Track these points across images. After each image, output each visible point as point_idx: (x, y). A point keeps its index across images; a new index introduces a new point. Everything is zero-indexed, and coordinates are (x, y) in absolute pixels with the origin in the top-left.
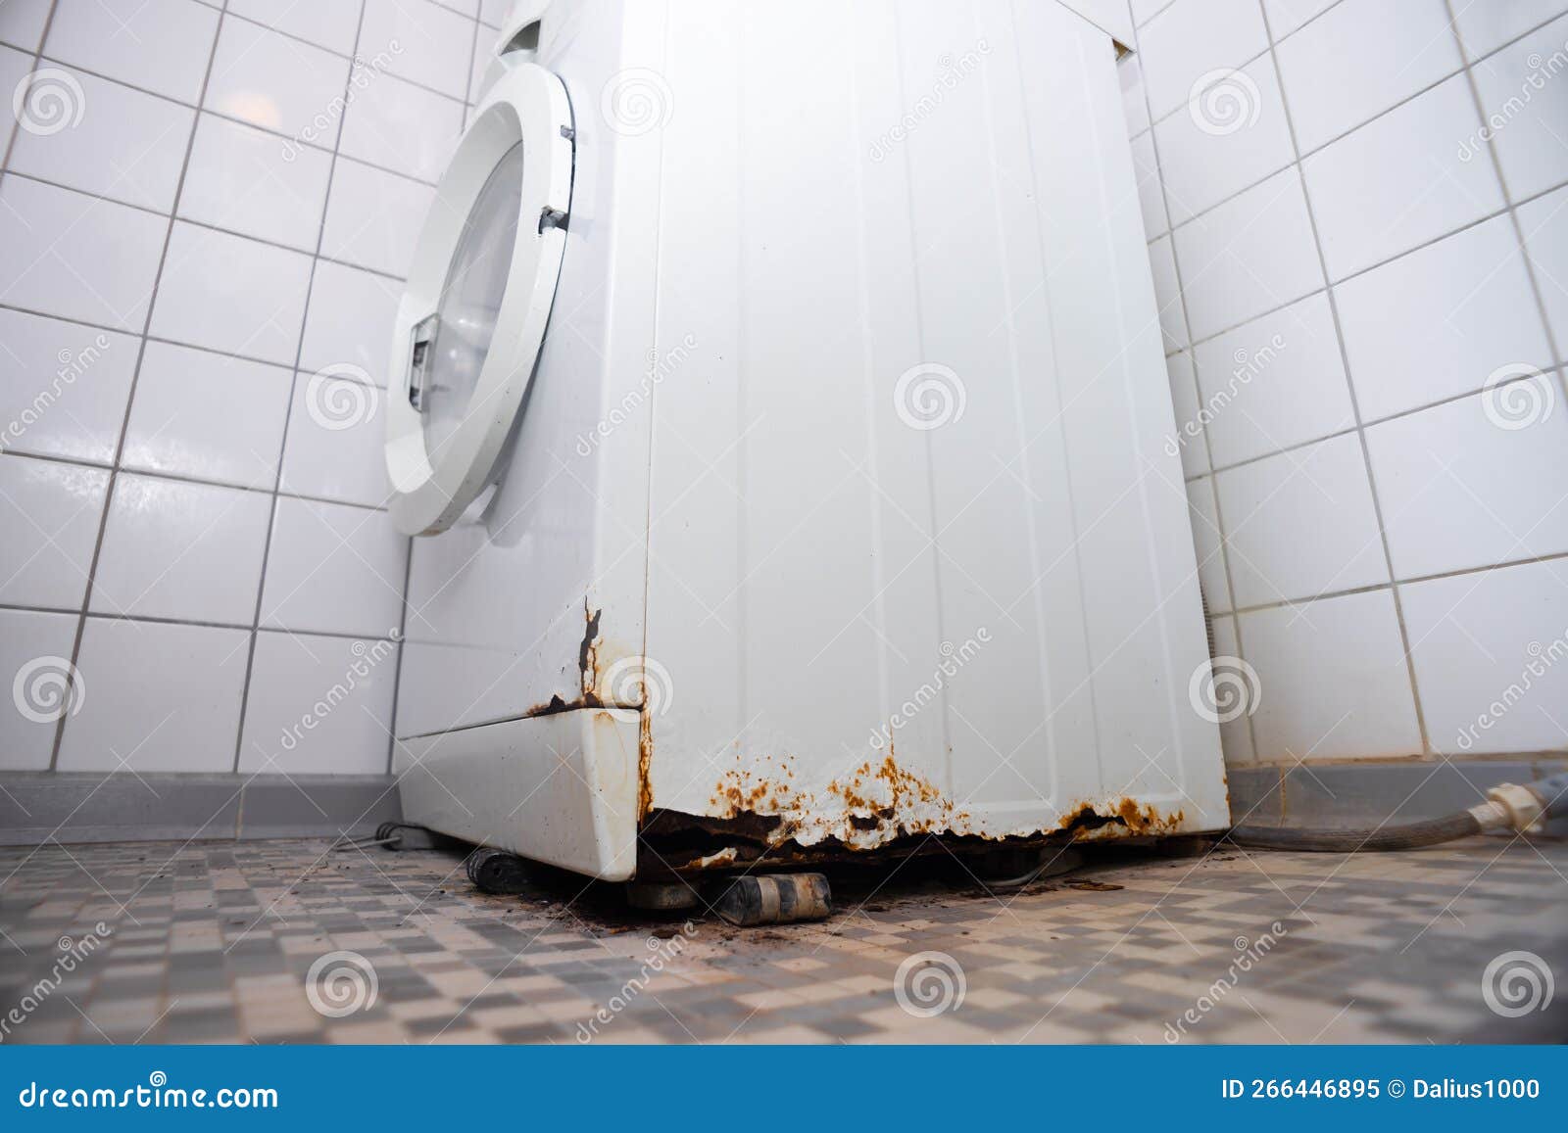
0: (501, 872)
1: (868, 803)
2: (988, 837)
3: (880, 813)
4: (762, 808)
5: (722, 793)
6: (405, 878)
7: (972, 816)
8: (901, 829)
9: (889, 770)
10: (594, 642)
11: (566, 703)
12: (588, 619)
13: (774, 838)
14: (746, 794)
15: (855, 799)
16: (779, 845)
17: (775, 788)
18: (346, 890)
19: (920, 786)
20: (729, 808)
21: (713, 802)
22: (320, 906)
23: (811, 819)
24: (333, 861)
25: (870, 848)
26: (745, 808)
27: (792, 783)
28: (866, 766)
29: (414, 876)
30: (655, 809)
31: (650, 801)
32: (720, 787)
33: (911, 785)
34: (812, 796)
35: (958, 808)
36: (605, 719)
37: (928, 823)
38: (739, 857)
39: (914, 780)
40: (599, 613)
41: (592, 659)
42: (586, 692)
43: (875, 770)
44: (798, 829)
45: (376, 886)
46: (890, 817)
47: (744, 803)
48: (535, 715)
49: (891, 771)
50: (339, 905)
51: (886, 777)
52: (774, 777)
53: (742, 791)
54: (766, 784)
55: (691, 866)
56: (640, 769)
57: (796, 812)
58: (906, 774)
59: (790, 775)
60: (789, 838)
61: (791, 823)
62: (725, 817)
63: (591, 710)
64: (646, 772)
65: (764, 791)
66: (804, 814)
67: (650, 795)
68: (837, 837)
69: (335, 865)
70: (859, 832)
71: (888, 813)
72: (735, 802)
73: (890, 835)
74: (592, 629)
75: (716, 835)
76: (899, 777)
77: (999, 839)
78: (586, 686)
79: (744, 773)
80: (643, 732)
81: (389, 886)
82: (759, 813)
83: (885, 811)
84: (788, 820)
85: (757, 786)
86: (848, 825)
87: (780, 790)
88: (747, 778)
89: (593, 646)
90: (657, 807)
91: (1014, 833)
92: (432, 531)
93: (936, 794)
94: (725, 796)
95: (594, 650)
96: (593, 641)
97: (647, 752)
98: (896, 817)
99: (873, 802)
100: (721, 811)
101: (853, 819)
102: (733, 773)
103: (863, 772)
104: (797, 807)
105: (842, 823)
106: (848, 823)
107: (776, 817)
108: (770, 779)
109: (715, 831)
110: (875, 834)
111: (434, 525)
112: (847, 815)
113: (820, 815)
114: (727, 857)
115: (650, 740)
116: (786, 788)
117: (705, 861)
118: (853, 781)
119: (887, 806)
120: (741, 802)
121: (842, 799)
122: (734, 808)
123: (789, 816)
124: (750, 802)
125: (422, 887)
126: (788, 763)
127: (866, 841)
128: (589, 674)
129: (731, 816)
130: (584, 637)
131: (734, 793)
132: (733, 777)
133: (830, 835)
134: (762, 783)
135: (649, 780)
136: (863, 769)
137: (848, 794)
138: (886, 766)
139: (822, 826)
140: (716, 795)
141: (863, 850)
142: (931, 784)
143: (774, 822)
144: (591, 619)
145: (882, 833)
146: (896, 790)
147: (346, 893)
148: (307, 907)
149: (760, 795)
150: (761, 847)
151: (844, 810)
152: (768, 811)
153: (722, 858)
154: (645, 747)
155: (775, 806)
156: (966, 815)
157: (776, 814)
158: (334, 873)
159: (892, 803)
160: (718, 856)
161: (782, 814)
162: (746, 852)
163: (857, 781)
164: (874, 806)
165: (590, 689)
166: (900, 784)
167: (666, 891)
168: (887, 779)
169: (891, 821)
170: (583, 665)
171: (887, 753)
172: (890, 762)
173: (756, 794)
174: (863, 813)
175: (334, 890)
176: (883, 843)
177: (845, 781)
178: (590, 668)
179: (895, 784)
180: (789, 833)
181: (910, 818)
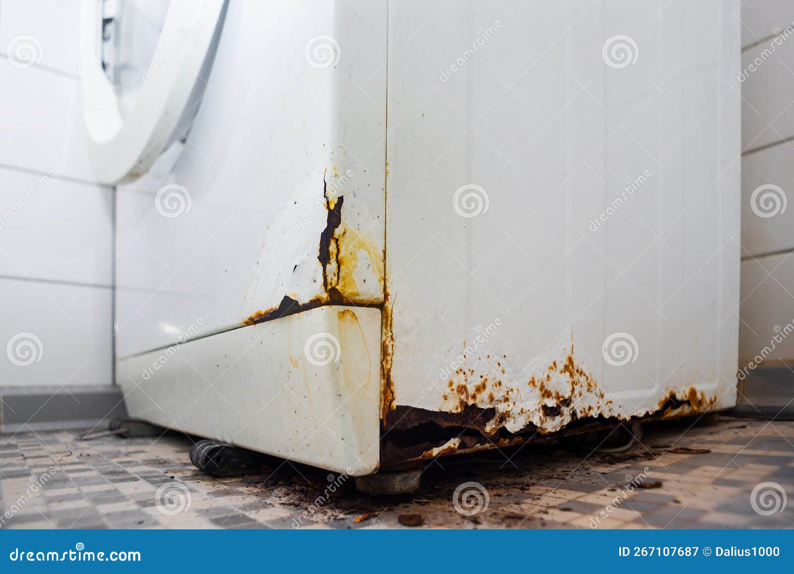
0: (222, 460)
1: (554, 394)
2: (621, 418)
3: (561, 402)
4: (482, 401)
5: (453, 390)
6: (137, 464)
7: (614, 402)
8: (574, 414)
9: (569, 367)
10: (338, 232)
11: (300, 303)
12: (328, 207)
13: (490, 427)
14: (471, 389)
15: (546, 391)
16: (493, 433)
17: (493, 382)
18: (86, 479)
19: (587, 380)
20: (457, 403)
21: (445, 398)
22: (61, 499)
23: (515, 410)
24: (77, 449)
25: (553, 431)
26: (471, 402)
27: (504, 379)
28: (555, 363)
29: (144, 461)
30: (397, 407)
31: (393, 399)
32: (451, 384)
33: (583, 379)
34: (518, 390)
35: (607, 397)
36: (348, 316)
37: (590, 408)
38: (462, 445)
39: (584, 375)
40: (341, 200)
41: (335, 251)
42: (329, 287)
43: (561, 367)
44: (507, 419)
45: (112, 473)
46: (568, 406)
47: (470, 398)
48: (255, 323)
49: (571, 367)
50: (79, 497)
51: (567, 372)
52: (493, 374)
53: (468, 387)
54: (486, 380)
55: (424, 456)
56: (382, 367)
57: (506, 404)
58: (580, 370)
59: (503, 372)
60: (501, 426)
61: (503, 413)
62: (454, 411)
63: (334, 307)
64: (389, 371)
65: (484, 386)
66: (511, 404)
67: (392, 393)
68: (535, 423)
69: (77, 453)
70: (548, 418)
71: (567, 402)
72: (463, 397)
73: (567, 419)
74: (334, 217)
75: (446, 427)
76: (575, 372)
77: (628, 419)
78: (329, 279)
79: (469, 370)
80: (384, 330)
81: (124, 472)
82: (480, 406)
83: (566, 400)
84: (500, 412)
85: (479, 382)
86: (541, 414)
87: (496, 386)
88: (472, 374)
89: (336, 236)
90: (399, 404)
91: (635, 414)
92: (133, 175)
93: (596, 385)
94: (455, 392)
95: (337, 240)
96: (336, 230)
97: (390, 351)
98: (572, 405)
99: (557, 393)
100: (452, 406)
101: (545, 407)
102: (461, 370)
103: (553, 369)
104: (507, 400)
105: (537, 412)
106: (542, 412)
107: (492, 408)
108: (489, 375)
109: (446, 424)
110: (558, 419)
111: (136, 166)
112: (540, 405)
113: (522, 406)
114: (453, 446)
115: (392, 339)
116: (500, 383)
117: (436, 451)
118: (546, 376)
119: (567, 396)
120: (467, 398)
121: (538, 392)
122: (462, 402)
123: (502, 408)
124: (474, 397)
125: (154, 472)
126: (502, 361)
127: (552, 425)
128: (332, 267)
129: (459, 410)
130: (327, 226)
131: (462, 389)
132: (461, 375)
133: (530, 422)
134: (483, 380)
135: (392, 379)
136: (553, 366)
137: (542, 387)
138: (567, 363)
139: (524, 414)
140: (448, 391)
141: (549, 432)
142: (594, 378)
143: (490, 413)
144: (332, 207)
145: (562, 418)
146: (573, 383)
147: (86, 481)
148: (50, 500)
149: (481, 390)
150: (479, 436)
151: (539, 401)
152: (487, 404)
153: (449, 447)
154: (387, 347)
155: (492, 398)
156: (611, 402)
157: (492, 406)
158: (77, 460)
159: (570, 394)
160: (445, 446)
161: (496, 406)
162: (467, 440)
163: (548, 376)
164: (558, 397)
165: (334, 285)
166: (577, 377)
167: (399, 478)
168: (568, 374)
169: (569, 409)
170: (324, 258)
171: (569, 353)
172: (570, 360)
173: (478, 390)
174: (551, 403)
175: (75, 479)
176: (562, 426)
177: (540, 377)
178: (333, 261)
179: (573, 378)
180: (501, 422)
181: (580, 405)
